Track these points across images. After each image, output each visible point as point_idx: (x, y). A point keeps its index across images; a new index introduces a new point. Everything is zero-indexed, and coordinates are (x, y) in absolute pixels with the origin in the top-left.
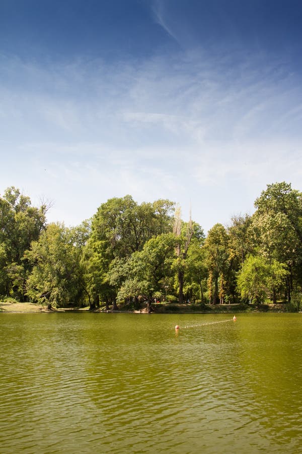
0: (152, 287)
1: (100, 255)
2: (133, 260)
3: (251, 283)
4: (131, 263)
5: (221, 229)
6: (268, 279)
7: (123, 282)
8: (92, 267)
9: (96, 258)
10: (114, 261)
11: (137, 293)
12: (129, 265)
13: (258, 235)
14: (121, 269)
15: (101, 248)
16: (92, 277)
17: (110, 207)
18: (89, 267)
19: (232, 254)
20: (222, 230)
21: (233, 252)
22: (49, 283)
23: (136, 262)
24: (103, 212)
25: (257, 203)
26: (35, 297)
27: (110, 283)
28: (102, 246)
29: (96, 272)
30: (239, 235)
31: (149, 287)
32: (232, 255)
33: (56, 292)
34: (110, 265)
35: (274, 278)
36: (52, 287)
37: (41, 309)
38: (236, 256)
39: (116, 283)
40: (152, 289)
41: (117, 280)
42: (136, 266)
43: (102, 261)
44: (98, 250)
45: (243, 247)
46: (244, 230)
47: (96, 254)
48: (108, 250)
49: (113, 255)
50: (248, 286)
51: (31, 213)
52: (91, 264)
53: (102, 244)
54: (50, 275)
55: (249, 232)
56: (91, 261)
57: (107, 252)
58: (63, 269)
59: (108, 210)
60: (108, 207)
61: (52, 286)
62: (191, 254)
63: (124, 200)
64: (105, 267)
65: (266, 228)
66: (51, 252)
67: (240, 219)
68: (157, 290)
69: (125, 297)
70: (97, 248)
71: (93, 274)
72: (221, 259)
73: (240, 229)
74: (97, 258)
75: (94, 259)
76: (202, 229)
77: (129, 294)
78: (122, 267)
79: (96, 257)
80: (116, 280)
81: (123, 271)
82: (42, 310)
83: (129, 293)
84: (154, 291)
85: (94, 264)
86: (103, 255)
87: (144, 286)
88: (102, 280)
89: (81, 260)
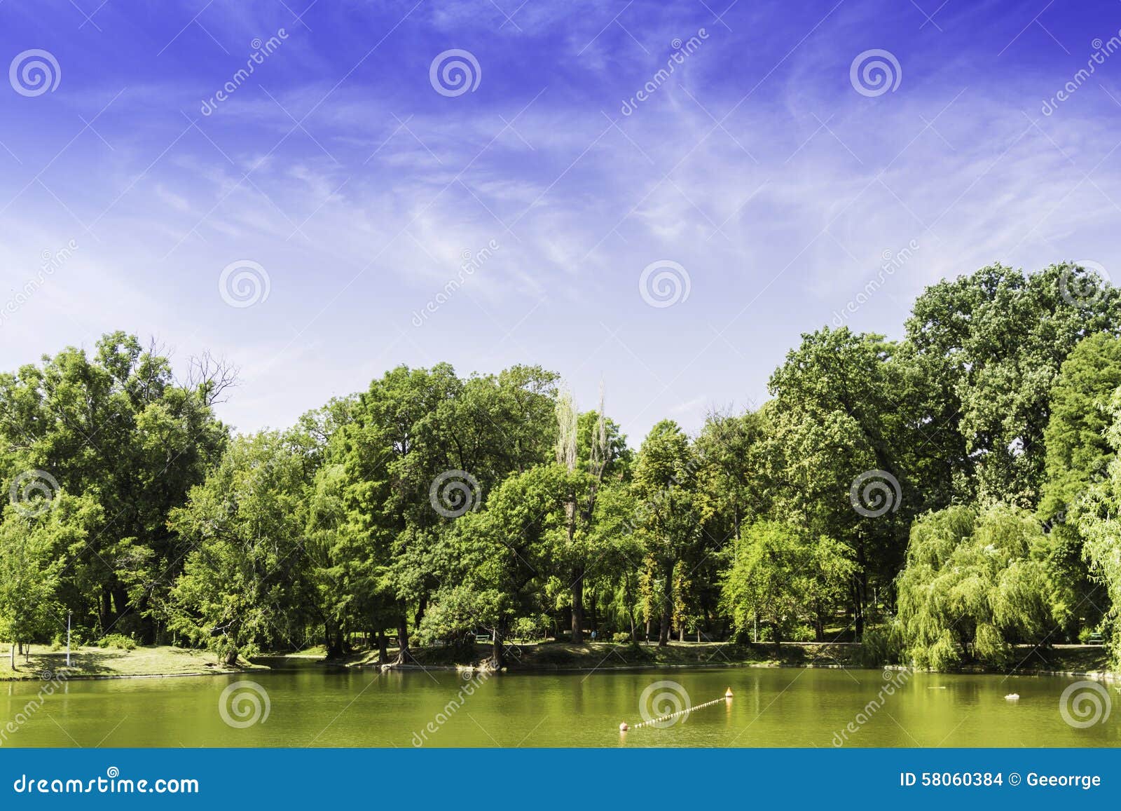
0: (509, 606)
1: (368, 517)
2: (458, 535)
3: (760, 591)
4: (453, 540)
5: (677, 442)
6: (802, 582)
7: (433, 592)
8: (342, 550)
9: (356, 528)
10: (406, 535)
11: (472, 620)
12: (447, 545)
13: (779, 465)
14: (426, 558)
15: (371, 500)
16: (342, 576)
17: (396, 393)
18: (335, 550)
19: (706, 508)
20: (681, 445)
21: (709, 505)
22: (235, 597)
23: (469, 539)
24: (378, 408)
25: (776, 382)
26: (199, 636)
27: (400, 594)
28: (374, 493)
29: (356, 563)
30: (726, 465)
31: (503, 605)
32: (707, 512)
33: (256, 619)
34: (396, 545)
35: (821, 579)
36: (245, 607)
37: (210, 665)
38: (716, 513)
39: (416, 594)
40: (510, 611)
41: (418, 584)
42: (469, 551)
43: (372, 535)
44: (363, 505)
45: (738, 496)
46: (740, 452)
47: (355, 513)
48: (389, 506)
49: (402, 518)
50: (752, 597)
51: (178, 405)
52: (342, 542)
53: (372, 487)
54: (239, 576)
55: (754, 456)
56: (342, 533)
57: (386, 512)
58: (272, 559)
59: (392, 402)
60: (388, 394)
61: (243, 603)
62: (604, 514)
63: (431, 374)
64: (382, 550)
65: (801, 449)
66: (241, 514)
67: (730, 423)
68: (524, 612)
69: (441, 632)
70: (360, 498)
71: (347, 567)
72: (682, 527)
73: (731, 449)
74: (360, 526)
75: (351, 527)
76: (620, 434)
77: (454, 625)
78: (428, 552)
79: (357, 522)
80: (414, 587)
81: (430, 562)
82: (215, 668)
83: (452, 621)
84: (514, 615)
85: (351, 541)
86: (375, 520)
87: (488, 603)
88: (373, 584)
89: (308, 527)
